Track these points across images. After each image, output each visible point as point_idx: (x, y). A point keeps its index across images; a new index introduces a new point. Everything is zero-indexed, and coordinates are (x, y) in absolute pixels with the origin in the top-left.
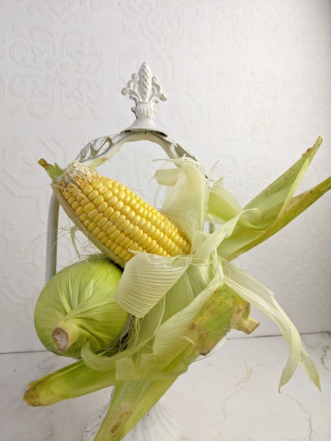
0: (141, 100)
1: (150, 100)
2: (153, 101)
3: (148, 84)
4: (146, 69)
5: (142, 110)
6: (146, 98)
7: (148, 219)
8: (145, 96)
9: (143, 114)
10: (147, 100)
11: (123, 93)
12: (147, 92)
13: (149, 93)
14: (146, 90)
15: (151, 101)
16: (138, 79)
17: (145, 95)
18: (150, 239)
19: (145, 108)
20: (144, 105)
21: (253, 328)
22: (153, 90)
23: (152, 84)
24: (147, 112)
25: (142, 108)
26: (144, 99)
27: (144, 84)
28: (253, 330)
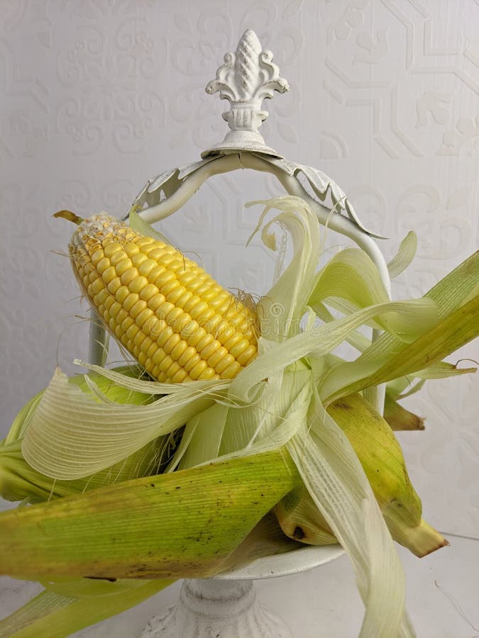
0: (238, 98)
1: (254, 96)
2: (260, 97)
3: (248, 67)
4: (246, 41)
5: (235, 116)
6: (247, 93)
7: (187, 309)
8: (244, 90)
9: (237, 123)
10: (248, 96)
11: (208, 92)
12: (247, 81)
13: (252, 82)
14: (245, 78)
15: (257, 96)
16: (233, 61)
17: (244, 87)
18: (184, 344)
19: (242, 111)
20: (242, 105)
21: (430, 549)
22: (261, 75)
23: (260, 65)
24: (245, 118)
25: (235, 112)
26: (242, 95)
27: (242, 67)
28: (429, 552)
